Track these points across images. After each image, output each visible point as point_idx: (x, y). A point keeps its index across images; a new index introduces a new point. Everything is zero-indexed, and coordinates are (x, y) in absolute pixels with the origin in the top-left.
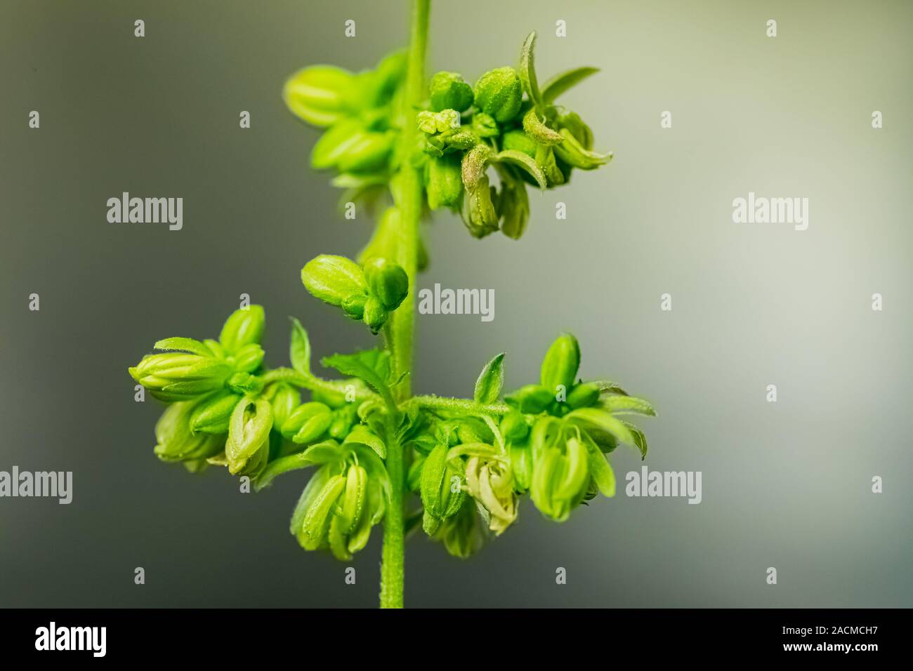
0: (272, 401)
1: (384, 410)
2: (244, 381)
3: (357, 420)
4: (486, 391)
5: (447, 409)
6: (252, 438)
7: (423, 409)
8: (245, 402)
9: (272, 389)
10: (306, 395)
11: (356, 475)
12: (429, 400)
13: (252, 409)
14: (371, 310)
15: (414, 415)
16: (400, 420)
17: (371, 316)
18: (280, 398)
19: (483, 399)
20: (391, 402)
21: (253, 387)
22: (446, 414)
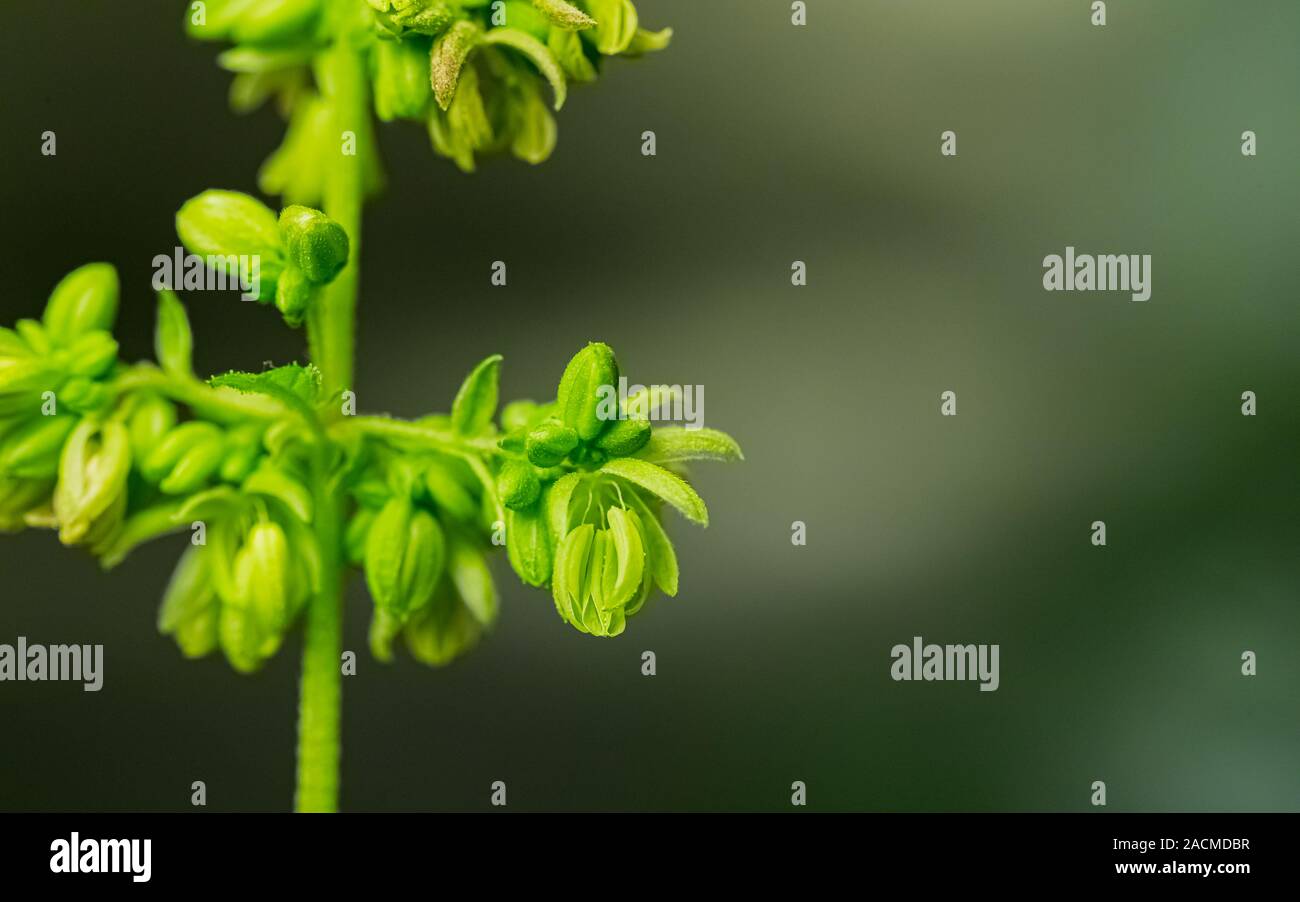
0: (128, 423)
1: (308, 437)
2: (83, 395)
3: (263, 452)
4: (472, 413)
5: (408, 439)
6: (97, 489)
7: (372, 441)
8: (85, 429)
9: (128, 405)
10: (184, 413)
11: (265, 538)
12: (380, 424)
13: (97, 438)
14: (288, 290)
15: (354, 451)
16: (333, 455)
17: (289, 298)
18: (141, 418)
19: (467, 428)
20: (317, 423)
21: (96, 405)
22: (405, 445)
